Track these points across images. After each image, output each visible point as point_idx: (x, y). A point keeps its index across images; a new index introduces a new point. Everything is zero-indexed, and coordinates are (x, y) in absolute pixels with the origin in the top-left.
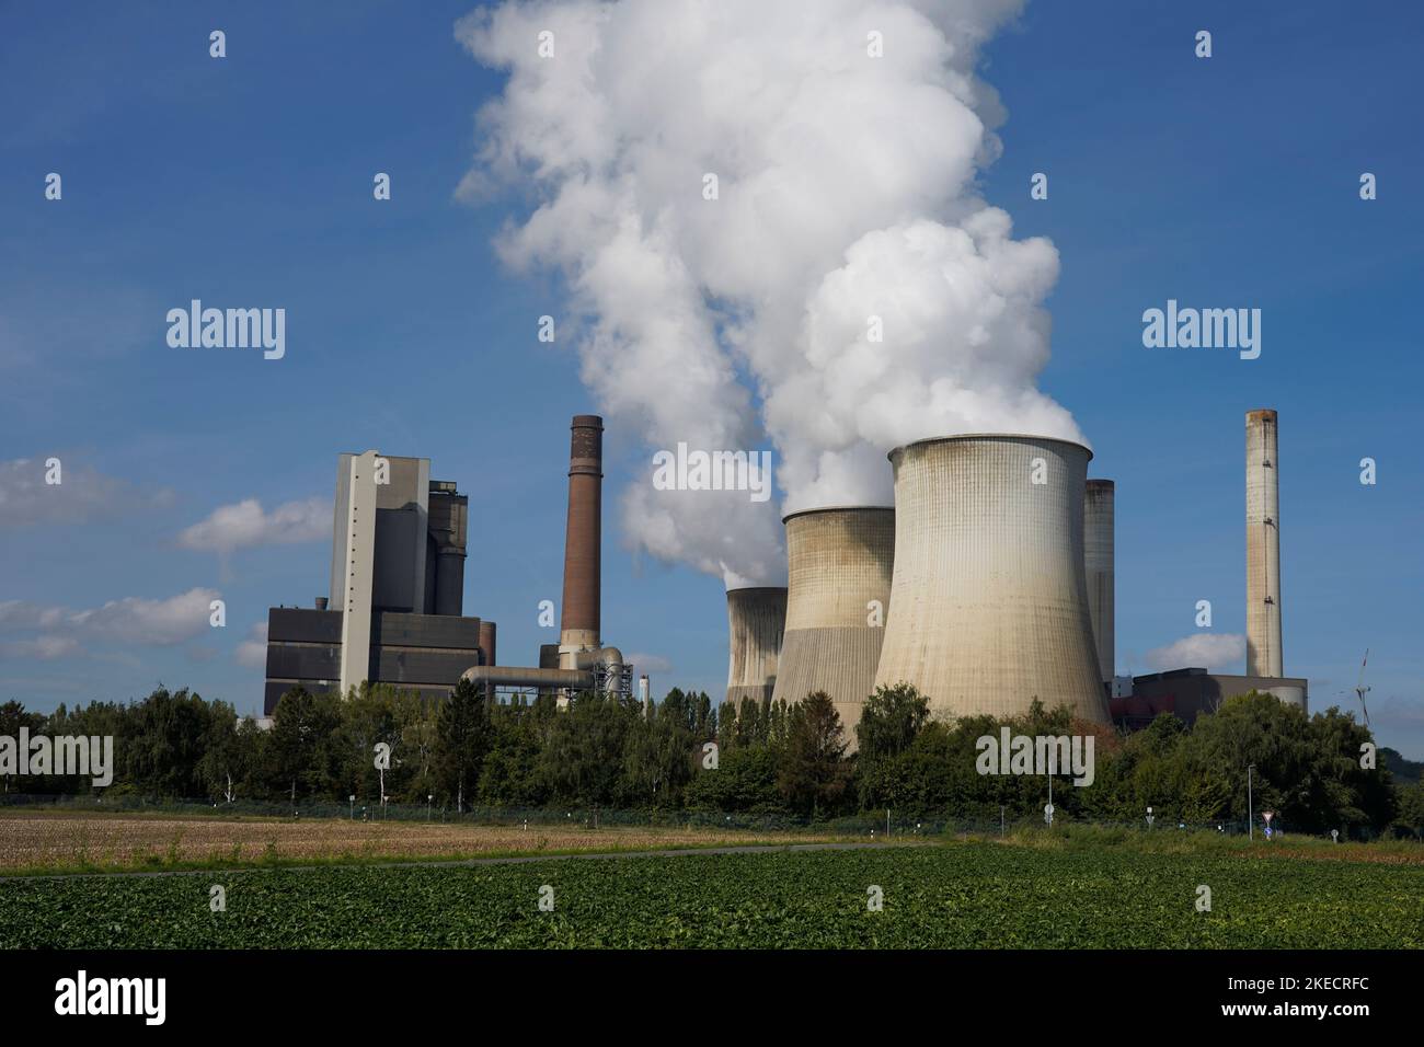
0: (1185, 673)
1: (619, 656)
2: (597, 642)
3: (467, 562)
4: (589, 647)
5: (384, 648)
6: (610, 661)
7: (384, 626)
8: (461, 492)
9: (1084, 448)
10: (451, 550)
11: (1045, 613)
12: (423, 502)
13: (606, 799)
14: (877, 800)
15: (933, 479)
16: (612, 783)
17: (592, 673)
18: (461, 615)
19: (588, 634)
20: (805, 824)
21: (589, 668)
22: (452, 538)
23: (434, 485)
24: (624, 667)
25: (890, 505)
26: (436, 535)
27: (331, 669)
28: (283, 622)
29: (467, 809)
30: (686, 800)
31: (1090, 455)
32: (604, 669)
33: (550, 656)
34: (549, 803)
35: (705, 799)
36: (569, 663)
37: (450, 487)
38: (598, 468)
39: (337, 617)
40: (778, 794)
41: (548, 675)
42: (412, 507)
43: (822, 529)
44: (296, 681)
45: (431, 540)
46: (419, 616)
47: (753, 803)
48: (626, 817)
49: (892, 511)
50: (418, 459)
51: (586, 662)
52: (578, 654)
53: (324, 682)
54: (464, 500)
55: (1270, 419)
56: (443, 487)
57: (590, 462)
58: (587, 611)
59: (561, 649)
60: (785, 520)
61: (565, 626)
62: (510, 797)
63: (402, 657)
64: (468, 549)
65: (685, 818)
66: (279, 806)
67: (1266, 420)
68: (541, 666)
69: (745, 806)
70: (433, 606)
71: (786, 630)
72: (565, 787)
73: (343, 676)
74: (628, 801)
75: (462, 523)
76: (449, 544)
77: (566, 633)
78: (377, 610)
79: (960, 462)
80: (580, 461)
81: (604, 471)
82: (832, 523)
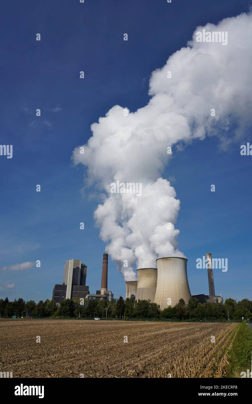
0: (201, 295)
1: (111, 292)
2: (107, 290)
3: (86, 277)
4: (106, 291)
5: (74, 291)
6: (110, 293)
7: (73, 287)
8: (86, 266)
9: (186, 259)
10: (84, 275)
11: (182, 285)
12: (80, 267)
13: (146, 317)
14: (193, 316)
15: (164, 264)
16: (147, 314)
17: (107, 295)
18: (85, 285)
19: (106, 289)
20: (181, 321)
21: (106, 294)
22: (84, 273)
23: (82, 264)
24: (112, 294)
25: (156, 268)
26: (82, 273)
27: (65, 295)
28: (57, 287)
29: (121, 318)
30: (160, 317)
31: (187, 260)
32: (109, 295)
33: (98, 292)
34: (136, 317)
35: (164, 316)
36: (102, 293)
37: (84, 265)
38: (107, 262)
39: (66, 286)
40: (176, 315)
41: (98, 295)
42: (78, 268)
43: (143, 272)
44: (59, 297)
45: (81, 273)
46: (79, 286)
47: (172, 317)
48: (150, 320)
49: (157, 269)
50: (79, 260)
51: (105, 293)
52: (104, 292)
53: (63, 297)
54: (86, 267)
55: (210, 255)
56: (83, 265)
57: (106, 261)
58: (105, 285)
59: (101, 291)
60: (137, 270)
61: (102, 287)
62: (129, 316)
63: (76, 293)
64: (87, 275)
65: (160, 320)
66: (88, 318)
67: (209, 255)
68: (97, 294)
69: (170, 317)
70: (81, 284)
71: (138, 288)
72: (139, 314)
73: (67, 296)
74: (150, 317)
75: (86, 270)
76: (84, 274)
77: (102, 289)
78: (72, 285)
79: (168, 261)
80: (105, 261)
81: (108, 262)
82: (145, 270)
